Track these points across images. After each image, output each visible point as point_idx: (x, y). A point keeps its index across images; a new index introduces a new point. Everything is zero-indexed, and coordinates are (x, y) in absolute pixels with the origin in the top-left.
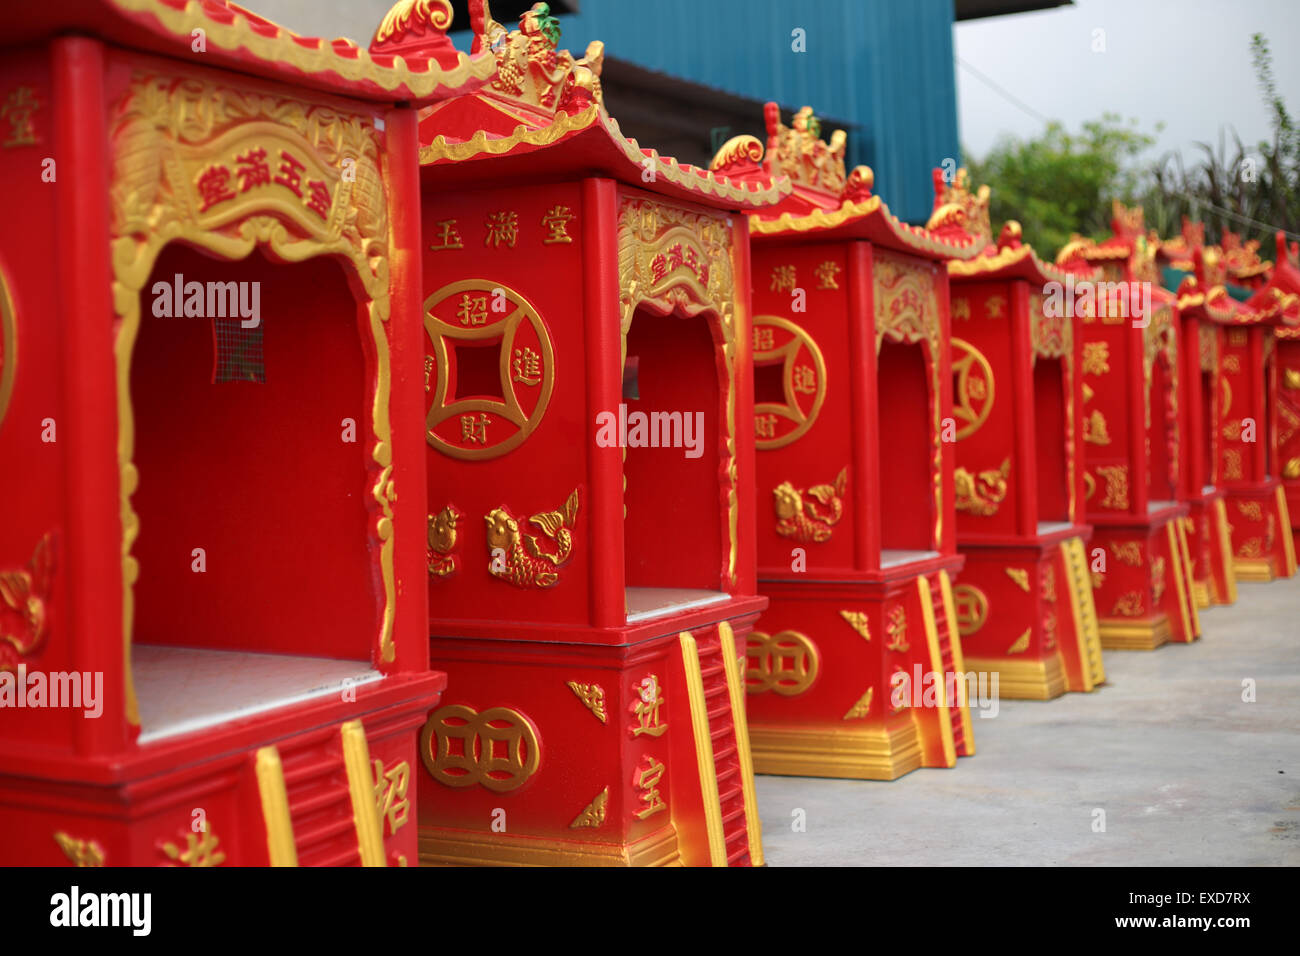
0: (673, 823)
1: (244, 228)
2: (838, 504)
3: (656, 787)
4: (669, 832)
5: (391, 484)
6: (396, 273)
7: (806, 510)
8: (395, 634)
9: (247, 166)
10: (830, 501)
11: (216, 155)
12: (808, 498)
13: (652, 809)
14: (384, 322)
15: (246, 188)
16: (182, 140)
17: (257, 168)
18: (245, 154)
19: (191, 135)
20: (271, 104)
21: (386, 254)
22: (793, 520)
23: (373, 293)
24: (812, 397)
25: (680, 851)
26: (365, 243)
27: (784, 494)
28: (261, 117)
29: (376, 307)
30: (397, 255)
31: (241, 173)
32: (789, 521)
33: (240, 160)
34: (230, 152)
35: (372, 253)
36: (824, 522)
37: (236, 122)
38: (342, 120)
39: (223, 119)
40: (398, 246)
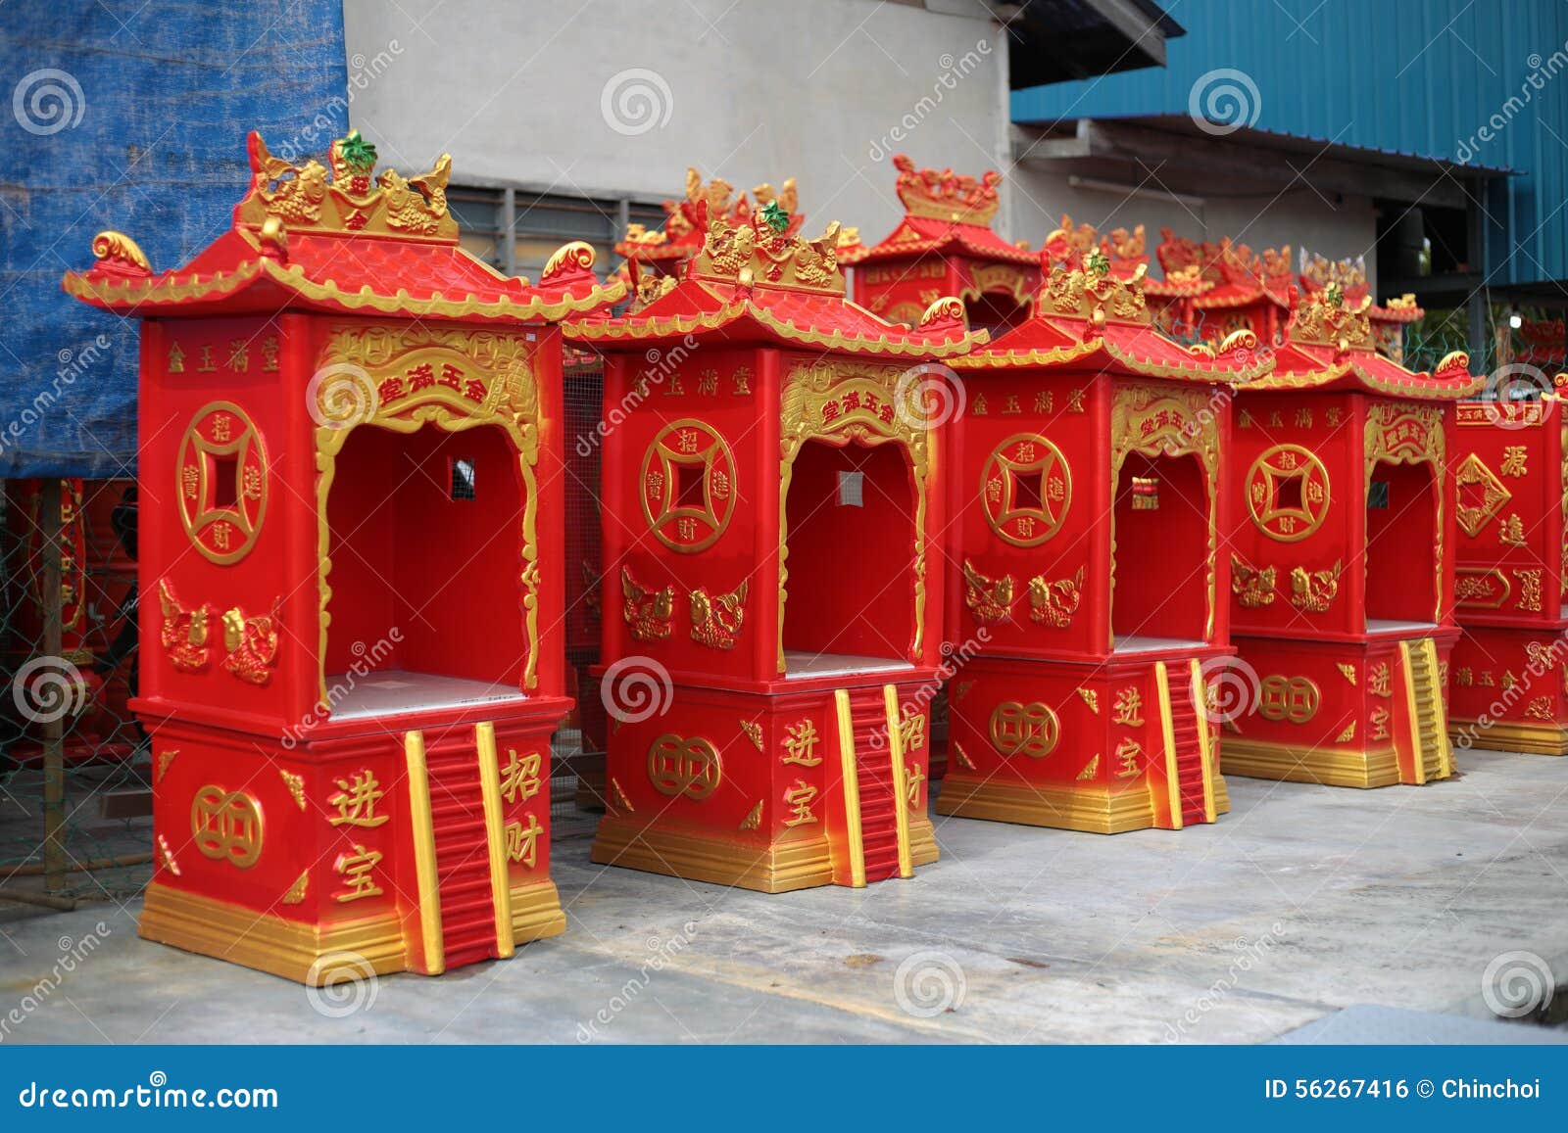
0: (826, 834)
1: (414, 414)
2: (1076, 596)
3: (805, 804)
4: (823, 840)
5: (536, 572)
6: (542, 435)
7: (1052, 599)
8: (537, 671)
9: (416, 376)
10: (1070, 593)
11: (392, 372)
12: (1055, 590)
13: (800, 820)
14: (532, 467)
15: (415, 389)
16: (367, 364)
17: (424, 376)
18: (414, 370)
19: (374, 361)
20: (439, 334)
21: (535, 421)
22: (1042, 609)
23: (522, 448)
24: (1062, 503)
25: (831, 856)
26: (516, 416)
27: (1037, 586)
28: (431, 344)
29: (525, 457)
30: (543, 422)
31: (410, 381)
32: (1039, 609)
33: (410, 373)
34: (403, 370)
35: (522, 422)
36: (1065, 611)
37: (411, 349)
38: (498, 338)
39: (400, 348)
40: (544, 416)
